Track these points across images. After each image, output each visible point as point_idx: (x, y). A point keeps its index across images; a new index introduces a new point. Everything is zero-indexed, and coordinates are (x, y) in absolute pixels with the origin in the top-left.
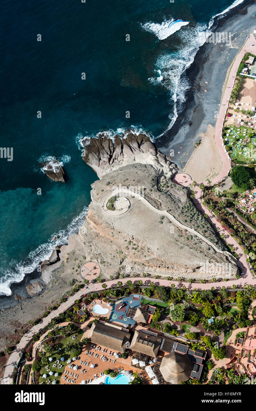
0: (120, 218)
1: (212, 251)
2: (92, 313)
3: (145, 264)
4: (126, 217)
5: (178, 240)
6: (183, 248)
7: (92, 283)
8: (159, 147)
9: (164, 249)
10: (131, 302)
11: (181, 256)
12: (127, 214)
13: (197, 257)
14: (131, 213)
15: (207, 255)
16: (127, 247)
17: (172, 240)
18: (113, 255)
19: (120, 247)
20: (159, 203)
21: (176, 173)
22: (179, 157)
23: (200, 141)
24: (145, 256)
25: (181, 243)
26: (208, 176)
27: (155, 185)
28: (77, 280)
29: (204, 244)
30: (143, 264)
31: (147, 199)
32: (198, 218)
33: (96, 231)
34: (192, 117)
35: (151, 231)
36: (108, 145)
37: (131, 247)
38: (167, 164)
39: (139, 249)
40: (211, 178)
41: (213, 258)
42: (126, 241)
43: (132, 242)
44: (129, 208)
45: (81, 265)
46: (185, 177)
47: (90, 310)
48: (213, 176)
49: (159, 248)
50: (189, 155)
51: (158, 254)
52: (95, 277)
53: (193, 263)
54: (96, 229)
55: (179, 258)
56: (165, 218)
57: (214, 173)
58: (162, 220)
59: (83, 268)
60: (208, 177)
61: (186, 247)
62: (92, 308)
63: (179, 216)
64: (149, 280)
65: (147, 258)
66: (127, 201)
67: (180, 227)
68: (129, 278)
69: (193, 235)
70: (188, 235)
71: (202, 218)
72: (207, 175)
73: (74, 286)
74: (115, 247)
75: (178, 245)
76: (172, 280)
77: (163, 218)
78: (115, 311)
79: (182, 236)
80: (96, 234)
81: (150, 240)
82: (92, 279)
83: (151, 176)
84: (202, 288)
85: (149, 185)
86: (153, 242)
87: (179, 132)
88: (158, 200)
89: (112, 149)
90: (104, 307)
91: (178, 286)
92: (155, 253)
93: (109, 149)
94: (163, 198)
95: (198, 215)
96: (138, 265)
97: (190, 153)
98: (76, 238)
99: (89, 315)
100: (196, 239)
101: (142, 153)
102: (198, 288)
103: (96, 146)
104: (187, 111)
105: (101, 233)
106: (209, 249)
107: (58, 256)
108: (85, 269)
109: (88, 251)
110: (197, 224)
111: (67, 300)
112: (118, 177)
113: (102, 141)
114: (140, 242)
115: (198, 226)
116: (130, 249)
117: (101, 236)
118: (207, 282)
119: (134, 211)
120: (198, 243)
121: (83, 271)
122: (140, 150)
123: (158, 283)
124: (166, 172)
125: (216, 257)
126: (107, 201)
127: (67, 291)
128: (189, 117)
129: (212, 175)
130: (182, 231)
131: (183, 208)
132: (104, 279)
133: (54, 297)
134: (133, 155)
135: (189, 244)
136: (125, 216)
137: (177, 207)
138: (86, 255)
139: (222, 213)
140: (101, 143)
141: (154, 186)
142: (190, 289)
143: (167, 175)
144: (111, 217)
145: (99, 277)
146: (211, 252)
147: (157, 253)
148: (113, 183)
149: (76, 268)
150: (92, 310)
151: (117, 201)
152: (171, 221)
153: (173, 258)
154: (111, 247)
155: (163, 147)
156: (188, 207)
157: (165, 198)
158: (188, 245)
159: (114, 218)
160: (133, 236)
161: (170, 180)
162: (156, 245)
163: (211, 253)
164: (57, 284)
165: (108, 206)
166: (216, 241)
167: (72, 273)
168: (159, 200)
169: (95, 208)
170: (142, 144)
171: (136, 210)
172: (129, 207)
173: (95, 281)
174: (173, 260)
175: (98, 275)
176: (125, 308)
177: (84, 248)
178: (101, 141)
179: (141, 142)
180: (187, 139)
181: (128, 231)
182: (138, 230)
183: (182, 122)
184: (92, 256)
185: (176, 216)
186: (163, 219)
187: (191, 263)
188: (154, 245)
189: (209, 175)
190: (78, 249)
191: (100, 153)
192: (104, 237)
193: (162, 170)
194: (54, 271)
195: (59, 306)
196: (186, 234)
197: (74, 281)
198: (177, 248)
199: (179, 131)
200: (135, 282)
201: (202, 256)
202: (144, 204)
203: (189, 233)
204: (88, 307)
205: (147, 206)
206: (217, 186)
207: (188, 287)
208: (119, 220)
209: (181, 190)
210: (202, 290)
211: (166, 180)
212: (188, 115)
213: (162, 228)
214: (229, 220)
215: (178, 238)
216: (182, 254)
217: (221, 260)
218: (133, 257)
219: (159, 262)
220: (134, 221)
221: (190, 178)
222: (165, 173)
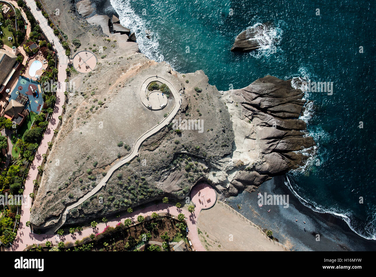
0: (135, 95)
1: (69, 201)
2: (33, 58)
3: (70, 118)
4: (135, 103)
5: (89, 160)
6: (75, 163)
7: (69, 62)
8: (275, 180)
9: (78, 140)
10: (37, 102)
11: (65, 159)
12: (140, 104)
13: (60, 177)
14: (140, 109)
15: (61, 191)
16: (97, 100)
17: (91, 153)
18: (92, 85)
19: (100, 93)
20: (152, 148)
21: (217, 190)
22: (251, 204)
23: (277, 240)
24: (79, 119)
25: (84, 163)
26: (206, 234)
27: (188, 151)
28: (78, 48)
29: (81, 193)
30: (70, 116)
31: (159, 134)
32: (128, 198)
33: (130, 69)
34: (330, 241)
35: (109, 130)
36: (287, 110)
37: (96, 104)
38: (234, 180)
39: (90, 113)
40: (203, 238)
41: (56, 198)
42: (105, 100)
43: (101, 107)
44: (148, 108)
45: (96, 54)
46: (209, 201)
47: (38, 57)
48: (206, 241)
49: (83, 134)
50: (252, 218)
51: (75, 132)
52: (76, 66)
53: (51, 171)
54: (132, 69)
55: (62, 156)
56: (126, 151)
57: (210, 244)
58: (123, 147)
59: (90, 54)
60: (204, 233)
61: (77, 168)
62: (39, 59)
63: (129, 171)
64: (55, 124)
65: (75, 121)
66: (160, 107)
67: (110, 168)
68: (65, 102)
69: (97, 182)
70: (96, 175)
71: (126, 203)
72: (208, 233)
73: (72, 44)
74: (101, 87)
75: (82, 158)
76: (49, 149)
77: (128, 148)
78: (30, 83)
79: (95, 166)
80: (125, 68)
81: (96, 127)
82: (74, 63)
83: (205, 149)
84: (29, 180)
85: (186, 142)
86: (91, 130)
87: (300, 214)
88: (159, 148)
89: (281, 115)
90: (37, 72)
91: (39, 154)
92: (78, 129)
93: (279, 110)
94: (161, 156)
95: (133, 200)
96: (71, 110)
97: (257, 222)
98: (132, 49)
99: (32, 55)
100: (89, 185)
101: (261, 151)
102: (30, 176)
103: (287, 95)
104: (343, 235)
105: (126, 74)
106: (71, 197)
107: (118, 32)
108: (89, 57)
109: (110, 61)
110: (115, 193)
111: (55, 35)
112: (208, 105)
113: (297, 104)
114: (97, 115)
115: (111, 193)
116: (94, 104)
117: (121, 74)
118: (36, 189)
119: (143, 114)
120: (81, 185)
121: (86, 54)
122: (270, 151)
123: (49, 133)
124: (216, 175)
125: (57, 203)
126: (164, 82)
127: (68, 37)
128: (330, 236)
129: (208, 240)
130: (104, 169)
131: (143, 179)
132: (71, 75)
133: (65, 25)
134: (260, 139)
135: (81, 173)
136: (137, 102)
137: (145, 172)
138: (105, 59)
139: (136, 235)
140: (294, 102)
141: (185, 148)
142: (32, 168)
143: (212, 176)
144: (139, 84)
145: (75, 71)
146: (66, 198)
147: (77, 131)
148: (197, 97)
149: (94, 48)
150: (37, 60)
151: (163, 95)
152: (122, 159)
153: (64, 149)
154: (103, 84)
155: (275, 186)
156: (145, 188)
157: (160, 158)
158: (80, 171)
159: (136, 87)
160: (107, 107)
161: (201, 178)
162: (87, 132)
163: (63, 198)
164: (80, 28)
165: (157, 83)
166: (86, 211)
167: (89, 44)
168: (157, 150)
169: (159, 68)
170: (282, 156)
171: (143, 116)
172: (150, 109)
173: (70, 65)
174: (62, 148)
175: (78, 70)
176: (30, 95)
177: (115, 57)
178: (297, 102)
179: (287, 156)
180: (284, 223)
181: (115, 102)
182: (114, 114)
183: (321, 223)
184: (103, 65)
185: (129, 167)
186: (126, 148)
187: (52, 169)
188: (88, 129)
189: (208, 236)
190: (117, 51)
191: (273, 97)
192: (119, 77)
193: (219, 170)
194: (100, 27)
195: (52, 27)
196: (98, 173)
197: (78, 45)
198: (77, 156)
199: (304, 215)
200: (58, 108)
201: (60, 184)
202: (152, 127)
203: (100, 177)
204: (41, 56)
205: (148, 131)
206: (187, 242)
207: (35, 166)
208: (132, 93)
209: (180, 188)
210: (26, 181)
211: (201, 171)
212: (335, 235)
213: (110, 144)
214: (122, 241)
215: (92, 161)
216: (67, 161)
217: (51, 207)
218: (83, 106)
219: (66, 133)
220: (127, 111)
221: (205, 208)
222: (215, 172)
